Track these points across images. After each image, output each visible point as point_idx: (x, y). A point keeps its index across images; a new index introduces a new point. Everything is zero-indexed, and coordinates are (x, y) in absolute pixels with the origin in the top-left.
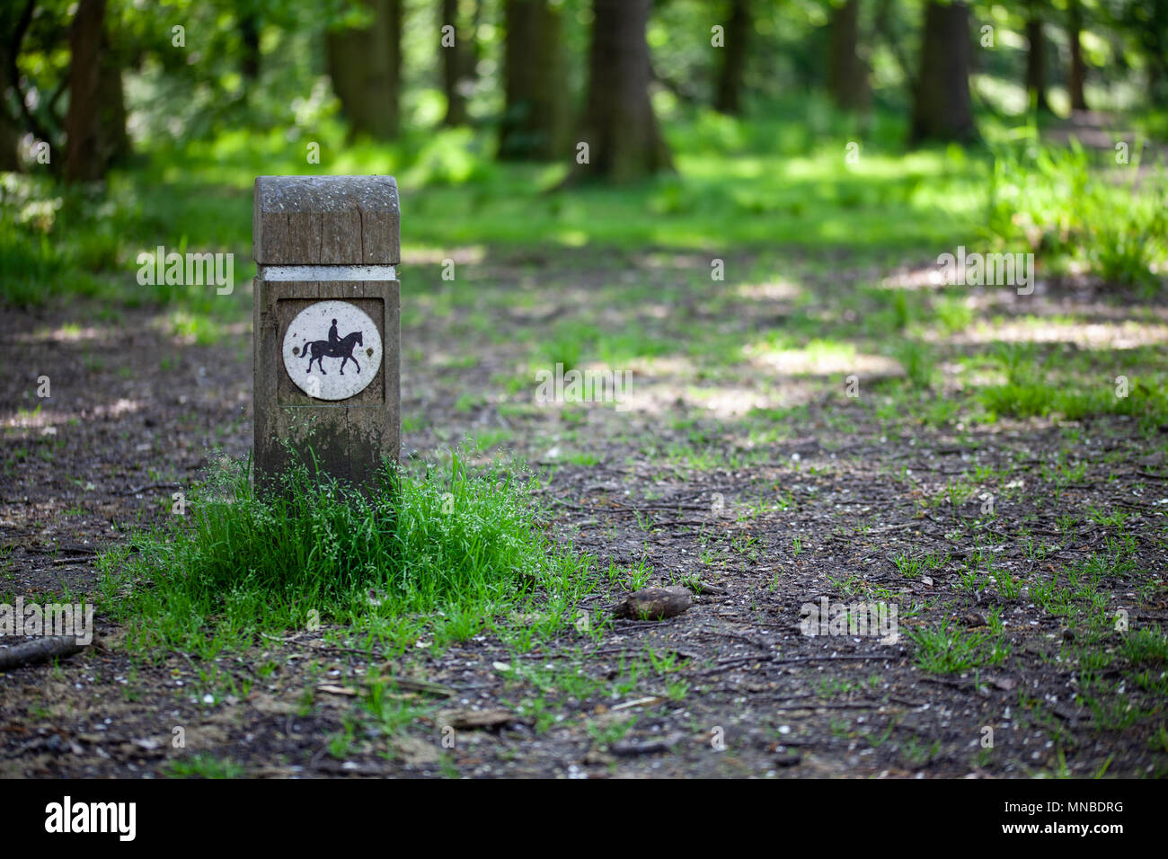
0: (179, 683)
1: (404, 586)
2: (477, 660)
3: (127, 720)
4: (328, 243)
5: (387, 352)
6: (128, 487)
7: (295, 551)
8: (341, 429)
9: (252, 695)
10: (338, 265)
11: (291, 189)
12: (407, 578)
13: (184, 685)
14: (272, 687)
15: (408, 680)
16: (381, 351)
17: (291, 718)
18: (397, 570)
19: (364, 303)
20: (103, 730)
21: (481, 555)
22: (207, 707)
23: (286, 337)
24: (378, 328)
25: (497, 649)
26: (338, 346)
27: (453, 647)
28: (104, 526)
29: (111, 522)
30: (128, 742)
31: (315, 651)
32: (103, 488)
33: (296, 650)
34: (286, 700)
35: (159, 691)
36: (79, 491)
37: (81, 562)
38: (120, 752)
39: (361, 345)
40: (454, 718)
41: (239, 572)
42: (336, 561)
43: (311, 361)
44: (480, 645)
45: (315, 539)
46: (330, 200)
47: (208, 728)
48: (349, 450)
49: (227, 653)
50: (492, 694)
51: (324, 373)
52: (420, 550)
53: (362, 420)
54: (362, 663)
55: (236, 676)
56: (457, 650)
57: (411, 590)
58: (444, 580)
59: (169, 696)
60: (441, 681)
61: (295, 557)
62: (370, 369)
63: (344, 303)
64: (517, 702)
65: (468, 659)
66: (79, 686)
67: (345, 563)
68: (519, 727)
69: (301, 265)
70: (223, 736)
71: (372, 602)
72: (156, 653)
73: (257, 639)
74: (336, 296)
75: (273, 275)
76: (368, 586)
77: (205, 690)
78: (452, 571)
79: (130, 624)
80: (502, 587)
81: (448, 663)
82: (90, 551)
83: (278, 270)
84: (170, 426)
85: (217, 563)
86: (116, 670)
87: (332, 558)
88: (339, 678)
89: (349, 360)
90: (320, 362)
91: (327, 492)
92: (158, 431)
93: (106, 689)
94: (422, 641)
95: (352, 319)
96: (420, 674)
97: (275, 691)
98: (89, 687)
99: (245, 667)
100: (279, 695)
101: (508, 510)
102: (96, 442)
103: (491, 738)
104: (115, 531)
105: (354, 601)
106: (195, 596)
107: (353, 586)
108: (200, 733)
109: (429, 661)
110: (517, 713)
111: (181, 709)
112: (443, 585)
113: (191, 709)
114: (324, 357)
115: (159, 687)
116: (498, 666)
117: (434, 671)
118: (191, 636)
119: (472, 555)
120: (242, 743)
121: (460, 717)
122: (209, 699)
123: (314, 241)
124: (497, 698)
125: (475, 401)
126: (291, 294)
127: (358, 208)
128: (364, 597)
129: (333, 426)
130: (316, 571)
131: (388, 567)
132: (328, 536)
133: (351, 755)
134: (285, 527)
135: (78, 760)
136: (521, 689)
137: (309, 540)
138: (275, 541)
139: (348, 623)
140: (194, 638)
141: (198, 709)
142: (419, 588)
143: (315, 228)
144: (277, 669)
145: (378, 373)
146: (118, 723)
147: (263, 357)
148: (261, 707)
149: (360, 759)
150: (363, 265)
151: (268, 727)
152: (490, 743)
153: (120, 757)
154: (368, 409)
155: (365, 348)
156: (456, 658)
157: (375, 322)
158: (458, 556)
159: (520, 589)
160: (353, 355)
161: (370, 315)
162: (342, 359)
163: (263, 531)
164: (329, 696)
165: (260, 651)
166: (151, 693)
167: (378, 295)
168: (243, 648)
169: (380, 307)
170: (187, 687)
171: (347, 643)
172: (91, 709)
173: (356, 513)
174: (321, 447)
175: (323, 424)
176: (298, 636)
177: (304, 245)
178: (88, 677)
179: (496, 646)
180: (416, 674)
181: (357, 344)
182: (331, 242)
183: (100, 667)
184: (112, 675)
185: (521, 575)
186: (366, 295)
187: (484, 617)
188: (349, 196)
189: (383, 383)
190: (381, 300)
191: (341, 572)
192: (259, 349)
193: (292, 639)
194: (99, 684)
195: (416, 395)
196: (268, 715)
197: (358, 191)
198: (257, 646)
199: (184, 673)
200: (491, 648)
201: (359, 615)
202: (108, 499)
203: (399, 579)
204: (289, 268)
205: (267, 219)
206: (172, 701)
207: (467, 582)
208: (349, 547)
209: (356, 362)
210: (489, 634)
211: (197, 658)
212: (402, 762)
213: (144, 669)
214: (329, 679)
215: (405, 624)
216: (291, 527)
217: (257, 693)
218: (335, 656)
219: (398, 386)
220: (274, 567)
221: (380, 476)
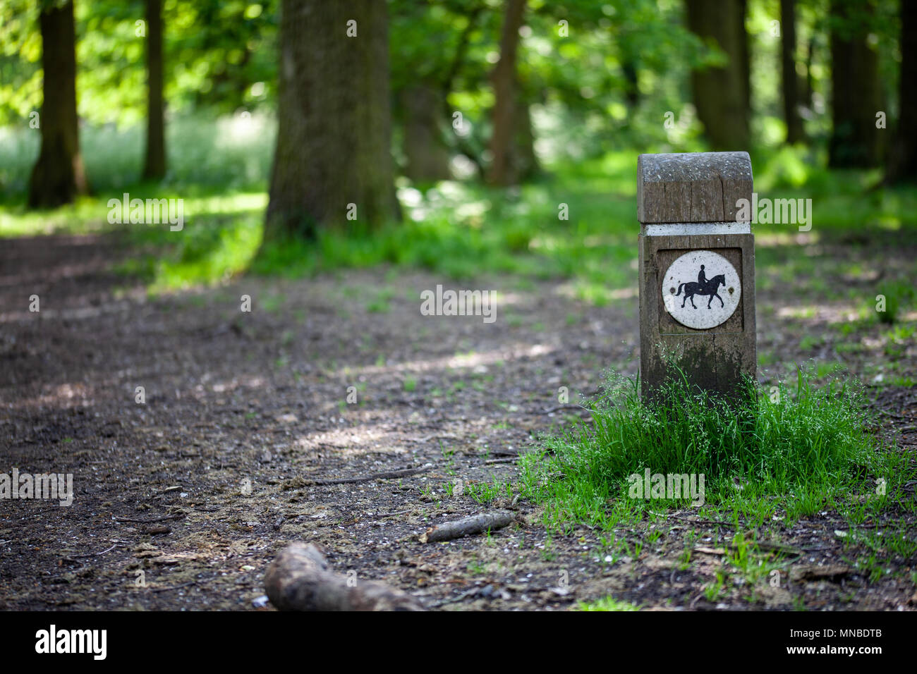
0: (585, 548)
1: (761, 473)
2: (822, 529)
3: (544, 575)
4: (697, 205)
5: (744, 291)
6: (542, 409)
7: (675, 448)
8: (710, 352)
9: (643, 555)
10: (705, 223)
11: (666, 164)
12: (764, 468)
13: (589, 549)
14: (658, 550)
15: (767, 543)
16: (740, 290)
17: (674, 572)
18: (756, 462)
19: (726, 252)
20: (525, 582)
21: (822, 449)
22: (608, 565)
23: (665, 279)
24: (737, 272)
25: (837, 521)
26: (706, 287)
27: (801, 520)
28: (525, 436)
29: (530, 433)
30: (545, 590)
31: (692, 523)
32: (523, 409)
33: (676, 523)
34: (670, 559)
35: (569, 554)
36: (504, 412)
37: (507, 462)
38: (540, 598)
39: (724, 285)
40: (802, 571)
41: (630, 465)
42: (707, 455)
43: (685, 298)
44: (823, 518)
45: (690, 436)
46: (698, 171)
47: (608, 579)
48: (716, 369)
49: (623, 526)
50: (833, 554)
51: (695, 308)
52: (774, 446)
53: (726, 344)
54: (729, 533)
55: (630, 542)
56: (805, 522)
57: (768, 477)
58: (793, 470)
59: (577, 558)
60: (793, 544)
61: (675, 452)
62: (732, 305)
63: (710, 252)
64: (855, 560)
65: (814, 529)
66: (506, 550)
67: (714, 457)
68: (856, 578)
69: (676, 223)
70: (620, 585)
71: (737, 487)
72: (567, 526)
73: (646, 515)
74: (703, 246)
75: (654, 231)
76: (733, 474)
77: (605, 552)
78: (800, 462)
79: (546, 505)
80: (840, 474)
81: (798, 532)
82: (514, 454)
83: (657, 227)
84: (574, 364)
85: (613, 458)
86: (535, 539)
87: (704, 452)
88: (712, 543)
89: (715, 297)
90: (691, 299)
91: (700, 401)
92: (565, 368)
93: (527, 552)
94: (777, 516)
95: (717, 265)
96: (775, 538)
97: (660, 553)
98: (514, 551)
99: (636, 535)
100: (663, 554)
101: (844, 414)
102: (517, 377)
103: (835, 587)
104: (534, 440)
105: (722, 486)
106: (596, 484)
107: (721, 474)
108: (602, 583)
109: (783, 530)
110: (855, 567)
111: (587, 566)
112: (793, 473)
113: (595, 566)
114: (695, 295)
115: (569, 551)
116: (838, 533)
117: (786, 537)
118: (594, 513)
119: (815, 449)
120: (635, 590)
121: (809, 570)
122: (609, 559)
123: (685, 203)
124: (838, 557)
125: (816, 341)
126: (668, 246)
127: (719, 177)
128: (730, 482)
129: (703, 349)
130: (691, 463)
131: (749, 460)
132: (701, 434)
133: (721, 599)
134: (666, 429)
135: (506, 603)
136: (857, 549)
137: (685, 439)
138: (659, 440)
139: (717, 503)
140: (596, 515)
141: (600, 566)
142: (774, 476)
143: (686, 194)
144: (662, 537)
145: (738, 307)
146: (538, 577)
147: (647, 296)
148: (650, 564)
149: (729, 601)
150: (724, 222)
151: (656, 579)
152: (833, 590)
153: (540, 601)
154: (730, 336)
155: (727, 288)
156: (804, 528)
157: (735, 267)
158: (805, 450)
159: (855, 476)
160: (718, 293)
161: (731, 261)
162: (709, 296)
163: (649, 432)
164: (704, 556)
165: (648, 524)
166: (563, 555)
167: (737, 246)
168: (635, 521)
169: (738, 255)
170: (591, 551)
171: (717, 518)
172: (516, 567)
173: (723, 417)
174: (694, 366)
175: (695, 348)
176: (678, 513)
177: (677, 206)
178: (514, 544)
179: (836, 519)
180: (773, 540)
181: (721, 284)
182: (699, 204)
183: (523, 537)
184: (533, 542)
185: (855, 466)
186: (728, 246)
187: (826, 497)
188: (712, 168)
189: (742, 314)
190: (739, 249)
191: (711, 464)
192: (643, 290)
193: (674, 515)
194: (522, 549)
195: (768, 337)
196: (656, 570)
197: (719, 164)
198: (646, 520)
199: (588, 540)
200: (832, 520)
201: (726, 497)
202: (527, 417)
203: (758, 469)
204: (666, 225)
205: (648, 188)
206: (580, 560)
207: (812, 471)
208: (718, 444)
209: (720, 299)
210: (830, 510)
211: (599, 529)
212: (764, 604)
213: (557, 538)
214: (703, 543)
215: (763, 502)
216: (671, 428)
217: (646, 554)
218: (707, 527)
219: (754, 317)
220: (658, 461)
221: (740, 389)
